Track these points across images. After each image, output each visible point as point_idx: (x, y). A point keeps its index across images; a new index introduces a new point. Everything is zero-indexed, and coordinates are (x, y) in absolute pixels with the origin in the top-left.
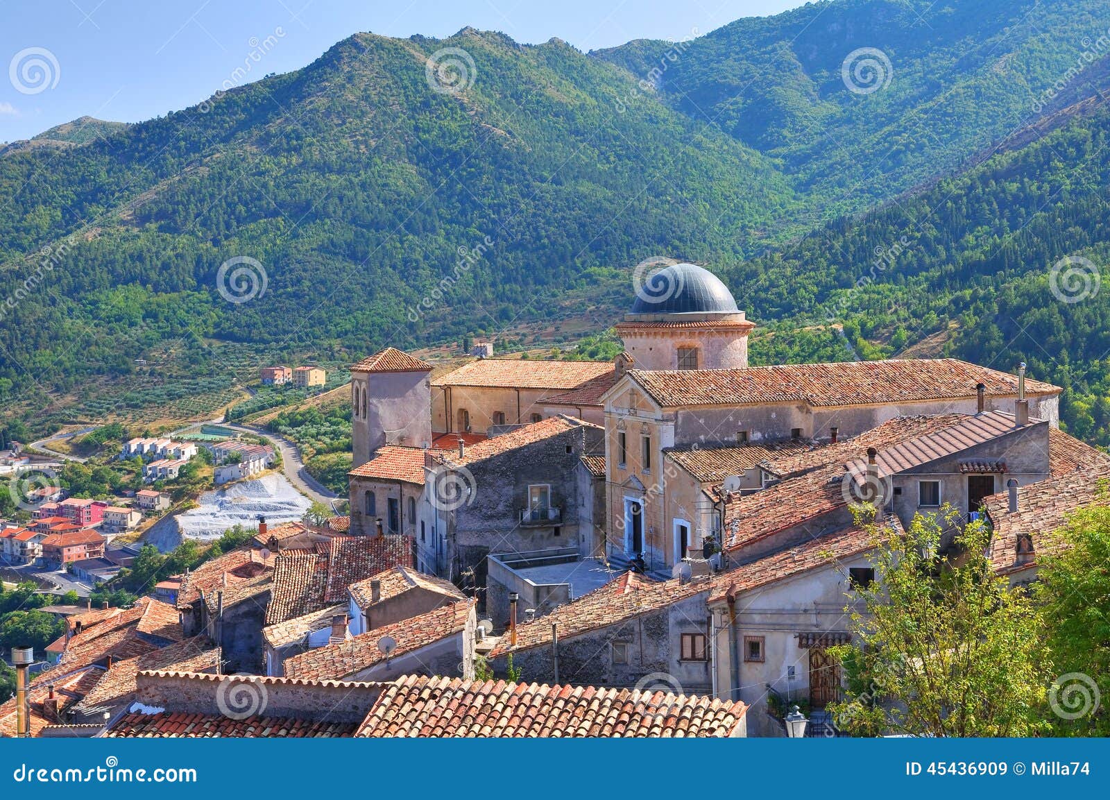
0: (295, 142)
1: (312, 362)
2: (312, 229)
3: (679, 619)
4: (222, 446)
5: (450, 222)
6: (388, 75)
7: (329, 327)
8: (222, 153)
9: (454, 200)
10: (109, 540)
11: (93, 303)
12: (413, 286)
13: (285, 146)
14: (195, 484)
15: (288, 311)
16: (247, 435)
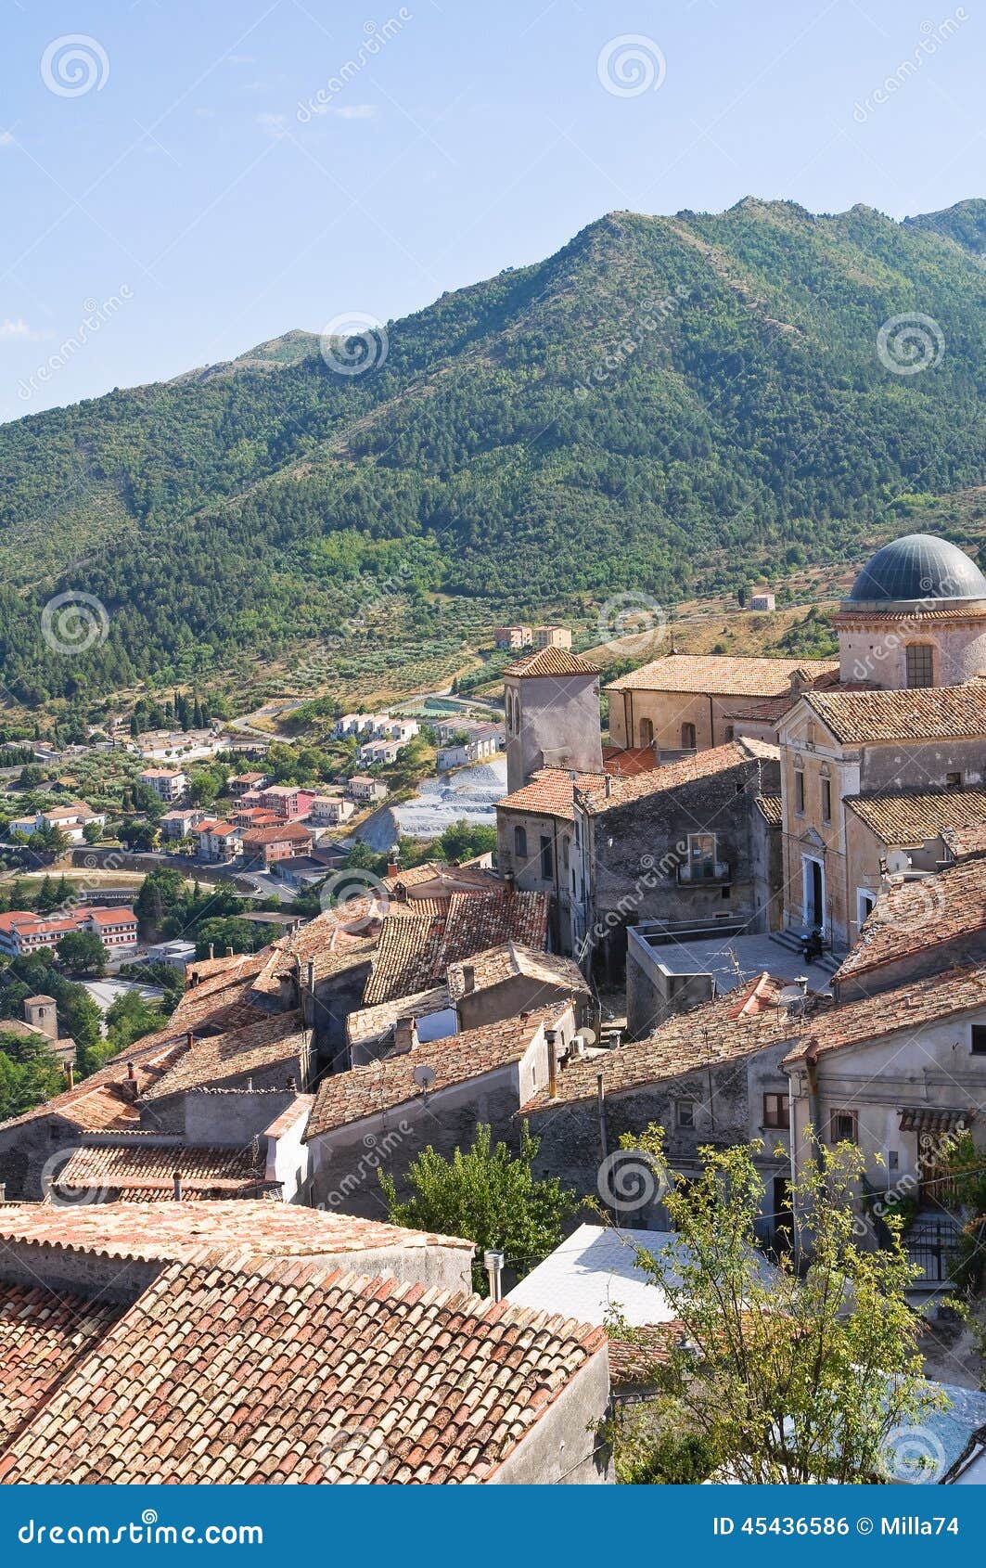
0: (536, 352)
1: (554, 620)
2: (556, 456)
3: (761, 1074)
4: (448, 723)
5: (726, 443)
6: (649, 263)
7: (578, 577)
8: (450, 369)
9: (730, 415)
10: (318, 836)
11: (304, 553)
12: (681, 524)
13: (525, 356)
14: (415, 769)
15: (528, 558)
16: (478, 710)
